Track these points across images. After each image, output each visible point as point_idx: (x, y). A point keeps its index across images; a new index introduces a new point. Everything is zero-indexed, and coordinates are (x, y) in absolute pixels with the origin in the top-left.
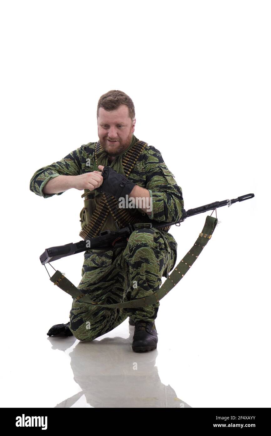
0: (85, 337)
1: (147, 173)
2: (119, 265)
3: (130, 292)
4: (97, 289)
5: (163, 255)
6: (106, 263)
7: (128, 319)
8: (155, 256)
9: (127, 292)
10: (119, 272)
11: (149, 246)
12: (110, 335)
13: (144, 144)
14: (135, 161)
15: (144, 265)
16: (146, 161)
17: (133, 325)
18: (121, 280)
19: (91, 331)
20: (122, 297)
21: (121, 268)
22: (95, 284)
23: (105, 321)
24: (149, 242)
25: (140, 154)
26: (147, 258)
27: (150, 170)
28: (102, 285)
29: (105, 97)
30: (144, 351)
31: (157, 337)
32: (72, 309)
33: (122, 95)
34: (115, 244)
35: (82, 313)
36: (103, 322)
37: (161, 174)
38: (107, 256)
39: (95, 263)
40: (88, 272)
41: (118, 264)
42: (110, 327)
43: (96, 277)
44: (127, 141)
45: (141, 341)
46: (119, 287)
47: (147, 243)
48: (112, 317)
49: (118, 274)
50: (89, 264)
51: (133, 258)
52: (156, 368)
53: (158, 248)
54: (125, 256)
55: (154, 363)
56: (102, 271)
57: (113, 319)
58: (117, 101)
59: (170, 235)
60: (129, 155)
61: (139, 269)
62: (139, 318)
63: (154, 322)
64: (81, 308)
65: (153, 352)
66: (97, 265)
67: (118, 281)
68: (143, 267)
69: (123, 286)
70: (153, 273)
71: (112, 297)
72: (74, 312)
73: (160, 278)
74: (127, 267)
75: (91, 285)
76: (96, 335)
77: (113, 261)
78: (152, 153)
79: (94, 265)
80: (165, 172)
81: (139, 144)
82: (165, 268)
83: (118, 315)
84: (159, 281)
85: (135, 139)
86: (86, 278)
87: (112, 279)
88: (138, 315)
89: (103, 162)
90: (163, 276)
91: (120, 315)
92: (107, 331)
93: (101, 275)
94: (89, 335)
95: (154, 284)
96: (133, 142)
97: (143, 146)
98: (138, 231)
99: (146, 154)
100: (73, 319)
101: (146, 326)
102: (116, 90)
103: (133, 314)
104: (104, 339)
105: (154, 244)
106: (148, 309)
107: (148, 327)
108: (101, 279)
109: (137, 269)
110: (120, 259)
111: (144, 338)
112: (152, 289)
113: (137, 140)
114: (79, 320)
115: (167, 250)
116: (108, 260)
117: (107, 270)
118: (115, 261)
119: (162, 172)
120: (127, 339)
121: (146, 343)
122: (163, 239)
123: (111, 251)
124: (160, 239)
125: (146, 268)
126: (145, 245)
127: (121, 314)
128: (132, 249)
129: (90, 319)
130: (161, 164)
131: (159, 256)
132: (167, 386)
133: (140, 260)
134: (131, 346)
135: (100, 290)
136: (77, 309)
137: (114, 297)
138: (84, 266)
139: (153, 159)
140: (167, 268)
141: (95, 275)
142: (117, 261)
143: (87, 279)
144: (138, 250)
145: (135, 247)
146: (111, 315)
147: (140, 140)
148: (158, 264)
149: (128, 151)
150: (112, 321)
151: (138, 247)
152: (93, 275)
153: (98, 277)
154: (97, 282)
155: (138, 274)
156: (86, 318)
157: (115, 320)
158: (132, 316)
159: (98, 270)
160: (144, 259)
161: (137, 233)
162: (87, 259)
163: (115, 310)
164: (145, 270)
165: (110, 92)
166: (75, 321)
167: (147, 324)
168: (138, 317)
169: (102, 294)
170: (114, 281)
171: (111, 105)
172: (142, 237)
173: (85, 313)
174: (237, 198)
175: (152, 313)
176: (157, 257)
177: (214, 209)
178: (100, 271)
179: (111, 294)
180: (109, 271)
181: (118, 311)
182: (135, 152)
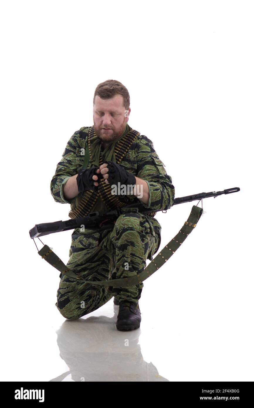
0: (72, 316)
1: (139, 162)
2: (106, 247)
3: (115, 273)
4: (84, 270)
5: (148, 239)
6: (93, 244)
7: (113, 299)
8: (140, 239)
9: (113, 272)
10: (105, 254)
11: (135, 230)
12: (95, 313)
13: (137, 134)
14: (127, 149)
15: (130, 248)
16: (138, 150)
17: (118, 305)
18: (107, 261)
19: (77, 310)
20: (108, 277)
21: (107, 250)
22: (82, 264)
23: (91, 300)
24: (135, 226)
25: (132, 143)
26: (133, 241)
27: (142, 158)
28: (88, 266)
29: (102, 86)
30: (127, 329)
31: (140, 316)
32: (60, 289)
33: (118, 85)
34: (102, 226)
35: (69, 292)
36: (89, 301)
37: (153, 163)
38: (94, 238)
39: (82, 244)
40: (75, 253)
41: (104, 246)
42: (96, 306)
43: (83, 258)
44: (120, 129)
45: (125, 320)
46: (105, 268)
47: (133, 227)
48: (98, 296)
49: (104, 256)
50: (77, 245)
51: (120, 241)
52: (139, 346)
53: (144, 232)
54: (112, 238)
55: (137, 341)
56: (89, 252)
57: (98, 298)
58: (113, 90)
59: (155, 220)
60: (122, 143)
61: (125, 251)
62: (123, 299)
63: (138, 302)
64: (68, 287)
65: (136, 331)
66: (85, 246)
67: (103, 262)
68: (129, 249)
69: (109, 267)
70: (138, 256)
71: (98, 277)
72: (61, 291)
73: (145, 260)
74: (112, 249)
75: (78, 265)
76: (81, 313)
77: (99, 243)
78: (144, 143)
79: (81, 246)
80: (157, 162)
81: (132, 133)
82: (150, 251)
83: (103, 295)
84: (143, 264)
85: (129, 128)
86: (73, 259)
87: (98, 260)
88: (122, 295)
89: (96, 147)
90: (148, 258)
91: (105, 295)
92: (93, 310)
93: (88, 256)
94: (76, 313)
95: (139, 266)
96: (126, 130)
97: (136, 135)
98: (124, 215)
99: (139, 143)
100: (60, 297)
101: (130, 306)
102: (114, 80)
103: (118, 294)
104: (89, 317)
105: (140, 228)
106: (132, 290)
107: (132, 307)
108: (88, 260)
109: (123, 251)
110: (106, 241)
111: (127, 317)
112: (137, 271)
113: (130, 129)
114: (66, 299)
115: (152, 234)
116: (94, 242)
117: (93, 252)
118: (101, 243)
119: (154, 162)
120: (112, 318)
121: (129, 322)
122: (149, 224)
123: (98, 233)
124: (146, 223)
125: (131, 251)
126: (132, 229)
127: (106, 293)
128: (119, 232)
129: (77, 298)
130: (153, 154)
131: (144, 240)
132: (149, 364)
133: (126, 242)
134: (115, 325)
135: (87, 270)
136: (64, 288)
137: (99, 277)
138: (71, 247)
139: (146, 148)
140: (151, 251)
141: (81, 256)
142: (103, 243)
143: (75, 260)
144: (124, 233)
145: (121, 231)
146: (97, 295)
147: (133, 129)
148: (143, 247)
149: (122, 140)
150: (97, 300)
151: (125, 230)
152: (80, 256)
153: (85, 258)
154: (84, 263)
155: (124, 256)
156: (72, 298)
157: (101, 300)
158: (116, 296)
159: (85, 252)
160: (131, 242)
161: (123, 217)
162: (75, 240)
163: (100, 290)
164: (130, 252)
165: (108, 81)
166: (62, 299)
167: (131, 304)
168: (123, 297)
169: (88, 275)
170: (100, 262)
171: (107, 94)
172: (129, 221)
173: (72, 293)
174: (223, 190)
175: (136, 293)
176: (143, 240)
177: (200, 200)
178: (87, 252)
179: (97, 274)
180: (96, 253)
181: (104, 291)
182: (128, 141)
